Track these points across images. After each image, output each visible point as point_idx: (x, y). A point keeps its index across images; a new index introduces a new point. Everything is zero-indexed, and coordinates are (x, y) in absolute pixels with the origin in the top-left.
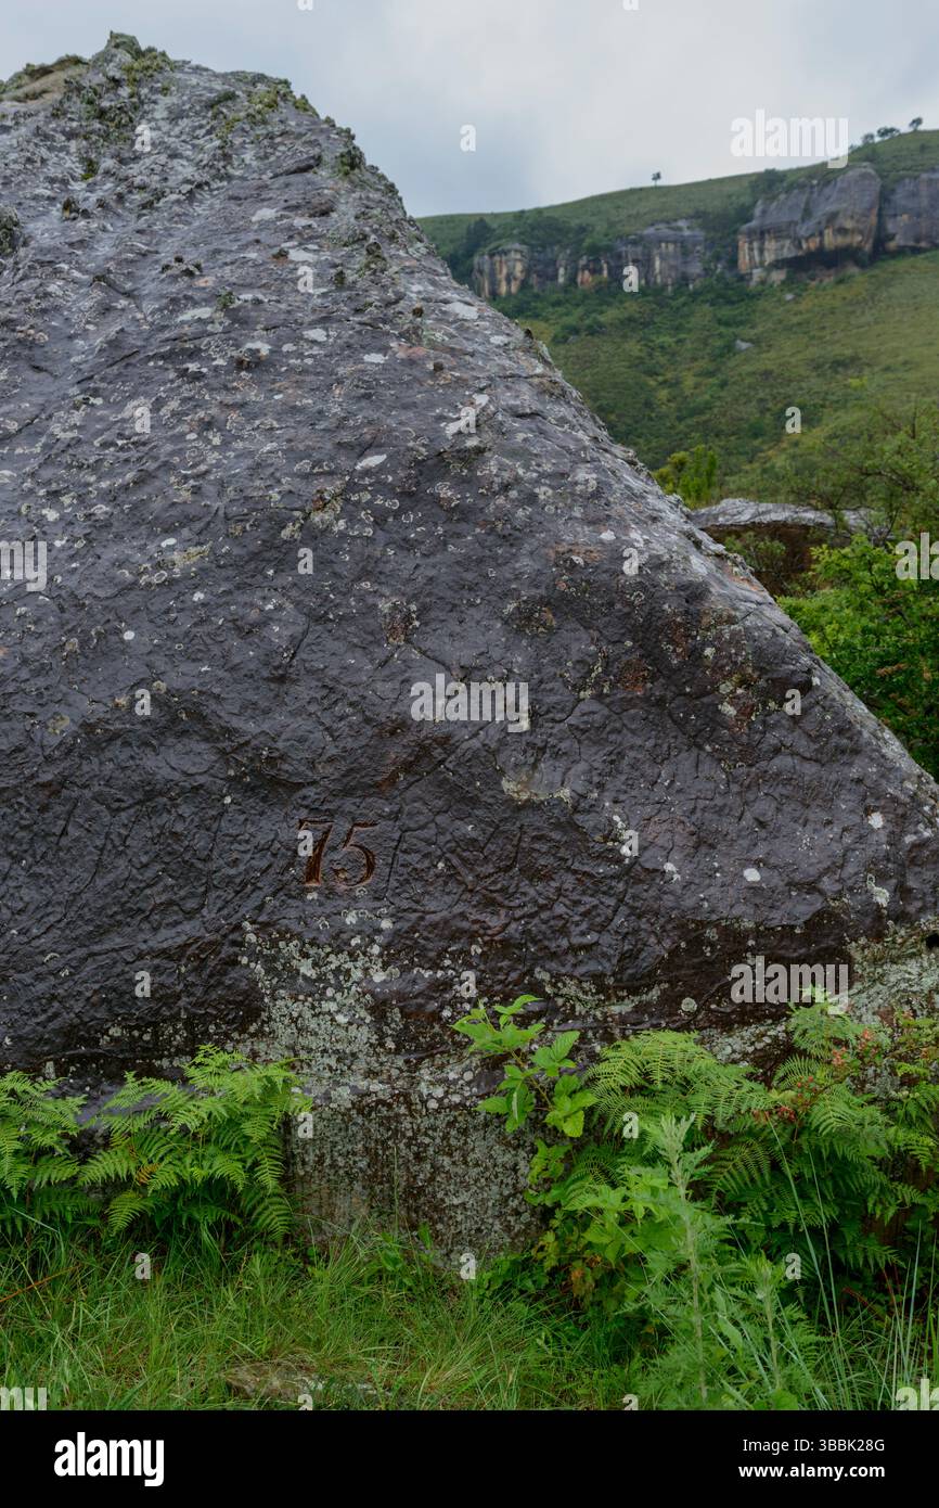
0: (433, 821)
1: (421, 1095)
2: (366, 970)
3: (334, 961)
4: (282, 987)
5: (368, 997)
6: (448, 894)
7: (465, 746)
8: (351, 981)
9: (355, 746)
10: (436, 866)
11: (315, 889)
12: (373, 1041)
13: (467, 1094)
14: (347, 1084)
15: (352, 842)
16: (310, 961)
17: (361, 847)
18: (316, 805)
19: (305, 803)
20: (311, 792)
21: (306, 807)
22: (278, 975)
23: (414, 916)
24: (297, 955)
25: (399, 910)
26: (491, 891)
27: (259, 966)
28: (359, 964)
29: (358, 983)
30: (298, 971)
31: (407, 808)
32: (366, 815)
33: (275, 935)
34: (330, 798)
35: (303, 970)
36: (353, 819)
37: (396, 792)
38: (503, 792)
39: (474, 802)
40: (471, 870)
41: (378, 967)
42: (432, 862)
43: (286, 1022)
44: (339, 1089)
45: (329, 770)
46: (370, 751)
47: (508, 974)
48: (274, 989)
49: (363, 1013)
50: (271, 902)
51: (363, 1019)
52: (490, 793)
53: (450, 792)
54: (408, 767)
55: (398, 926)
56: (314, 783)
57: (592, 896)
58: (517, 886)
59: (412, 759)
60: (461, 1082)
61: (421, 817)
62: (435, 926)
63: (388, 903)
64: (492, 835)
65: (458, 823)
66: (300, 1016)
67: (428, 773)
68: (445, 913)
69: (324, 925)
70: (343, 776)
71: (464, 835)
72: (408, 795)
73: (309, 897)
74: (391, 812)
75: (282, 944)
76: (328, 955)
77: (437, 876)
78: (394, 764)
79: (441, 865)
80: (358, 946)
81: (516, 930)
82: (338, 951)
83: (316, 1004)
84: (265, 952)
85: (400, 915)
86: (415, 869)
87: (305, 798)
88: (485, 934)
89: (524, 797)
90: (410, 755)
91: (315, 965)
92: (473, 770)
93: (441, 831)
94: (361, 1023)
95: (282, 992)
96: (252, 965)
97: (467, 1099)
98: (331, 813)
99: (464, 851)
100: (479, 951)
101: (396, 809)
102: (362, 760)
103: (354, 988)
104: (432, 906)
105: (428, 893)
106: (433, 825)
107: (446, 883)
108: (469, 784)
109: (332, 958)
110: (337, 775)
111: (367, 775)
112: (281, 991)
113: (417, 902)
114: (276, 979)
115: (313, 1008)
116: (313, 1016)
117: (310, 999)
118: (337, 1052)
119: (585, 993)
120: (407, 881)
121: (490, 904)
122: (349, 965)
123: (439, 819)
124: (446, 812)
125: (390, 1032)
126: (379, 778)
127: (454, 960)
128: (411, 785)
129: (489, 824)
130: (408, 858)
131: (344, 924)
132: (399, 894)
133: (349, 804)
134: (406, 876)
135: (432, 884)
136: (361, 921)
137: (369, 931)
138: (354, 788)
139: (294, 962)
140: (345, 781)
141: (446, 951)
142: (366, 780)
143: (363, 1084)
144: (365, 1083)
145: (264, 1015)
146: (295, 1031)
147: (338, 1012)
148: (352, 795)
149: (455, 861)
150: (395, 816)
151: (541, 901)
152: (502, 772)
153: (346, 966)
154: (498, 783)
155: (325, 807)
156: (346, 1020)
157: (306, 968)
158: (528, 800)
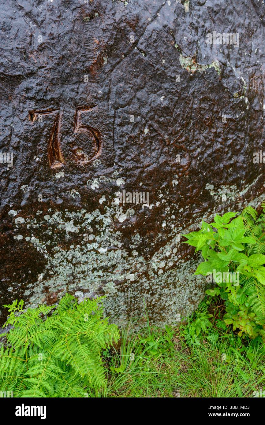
0: (135, 97)
1: (154, 271)
2: (113, 216)
3: (90, 217)
4: (55, 245)
5: (118, 233)
6: (154, 150)
7: (150, 27)
8: (104, 226)
9: (61, 32)
10: (143, 132)
11: (61, 169)
12: (125, 255)
13: (176, 260)
14: (111, 281)
15: (79, 125)
16: (72, 222)
17: (88, 127)
18: (41, 96)
19: (30, 95)
20: (31, 83)
21: (32, 99)
22: (51, 238)
23: (137, 171)
24: (61, 221)
25: (127, 169)
26: (179, 143)
27: (33, 238)
28: (108, 214)
29: (109, 226)
30: (64, 232)
31: (114, 89)
32: (85, 99)
33: (39, 212)
34: (50, 88)
35: (68, 229)
36: (76, 104)
37: (104, 76)
38: (180, 67)
39: (160, 77)
40: (166, 130)
41: (121, 212)
42: (140, 130)
43: (65, 264)
44: (108, 285)
45: (43, 59)
46: (76, 37)
47: (192, 192)
48: (49, 248)
49: (116, 243)
50: (27, 189)
51: (117, 246)
52: (172, 68)
53: (144, 70)
54: (109, 51)
55: (128, 181)
56: (32, 74)
57: (233, 133)
58: (193, 136)
59: (111, 43)
60: (173, 255)
61: (126, 95)
62: (150, 174)
63: (117, 167)
64: (177, 102)
65: (153, 96)
66: (73, 257)
67: (126, 55)
68: (155, 165)
69: (76, 195)
70: (58, 64)
71: (159, 105)
72: (113, 76)
73: (58, 176)
74: (104, 94)
75: (46, 217)
76: (84, 215)
77: (145, 139)
78: (98, 48)
79: (146, 130)
80: (105, 203)
81: (196, 164)
82: (90, 210)
83: (84, 247)
84: (35, 226)
85: (128, 173)
86: (130, 137)
87: (28, 90)
88: (179, 172)
89: (194, 69)
90: (110, 39)
91: (76, 224)
92: (158, 50)
93: (142, 104)
94: (116, 248)
95: (57, 248)
96: (27, 239)
97: (177, 262)
98: (56, 102)
99: (160, 117)
100: (177, 183)
101: (107, 91)
102: (71, 46)
103: (107, 230)
104: (147, 161)
105: (141, 153)
106: (135, 100)
107: (151, 143)
108: (158, 62)
109: (88, 216)
110: (51, 64)
111: (78, 61)
112: (55, 248)
113: (137, 162)
114: (49, 241)
115: (82, 250)
116: (83, 255)
117: (78, 246)
118: (102, 268)
119: (231, 191)
120: (127, 147)
121: (179, 150)
122: (101, 217)
123: (139, 94)
124: (143, 88)
125: (134, 247)
126: (88, 64)
127: (164, 193)
128: (113, 67)
129: (174, 94)
130: (124, 129)
131: (91, 190)
132: (124, 159)
133: (68, 91)
134: (125, 144)
135: (143, 146)
136: (102, 185)
137: (109, 190)
138: (70, 75)
139: (60, 227)
140: (61, 68)
141: (159, 189)
142: (78, 66)
143: (121, 278)
144: (123, 276)
145: (47, 267)
146: (72, 266)
147: (99, 247)
148: (69, 82)
149: (155, 126)
150: (106, 97)
151: (207, 143)
152: (180, 50)
153: (99, 218)
154: (177, 60)
155: (49, 97)
156: (106, 250)
157: (70, 227)
158: (196, 72)
